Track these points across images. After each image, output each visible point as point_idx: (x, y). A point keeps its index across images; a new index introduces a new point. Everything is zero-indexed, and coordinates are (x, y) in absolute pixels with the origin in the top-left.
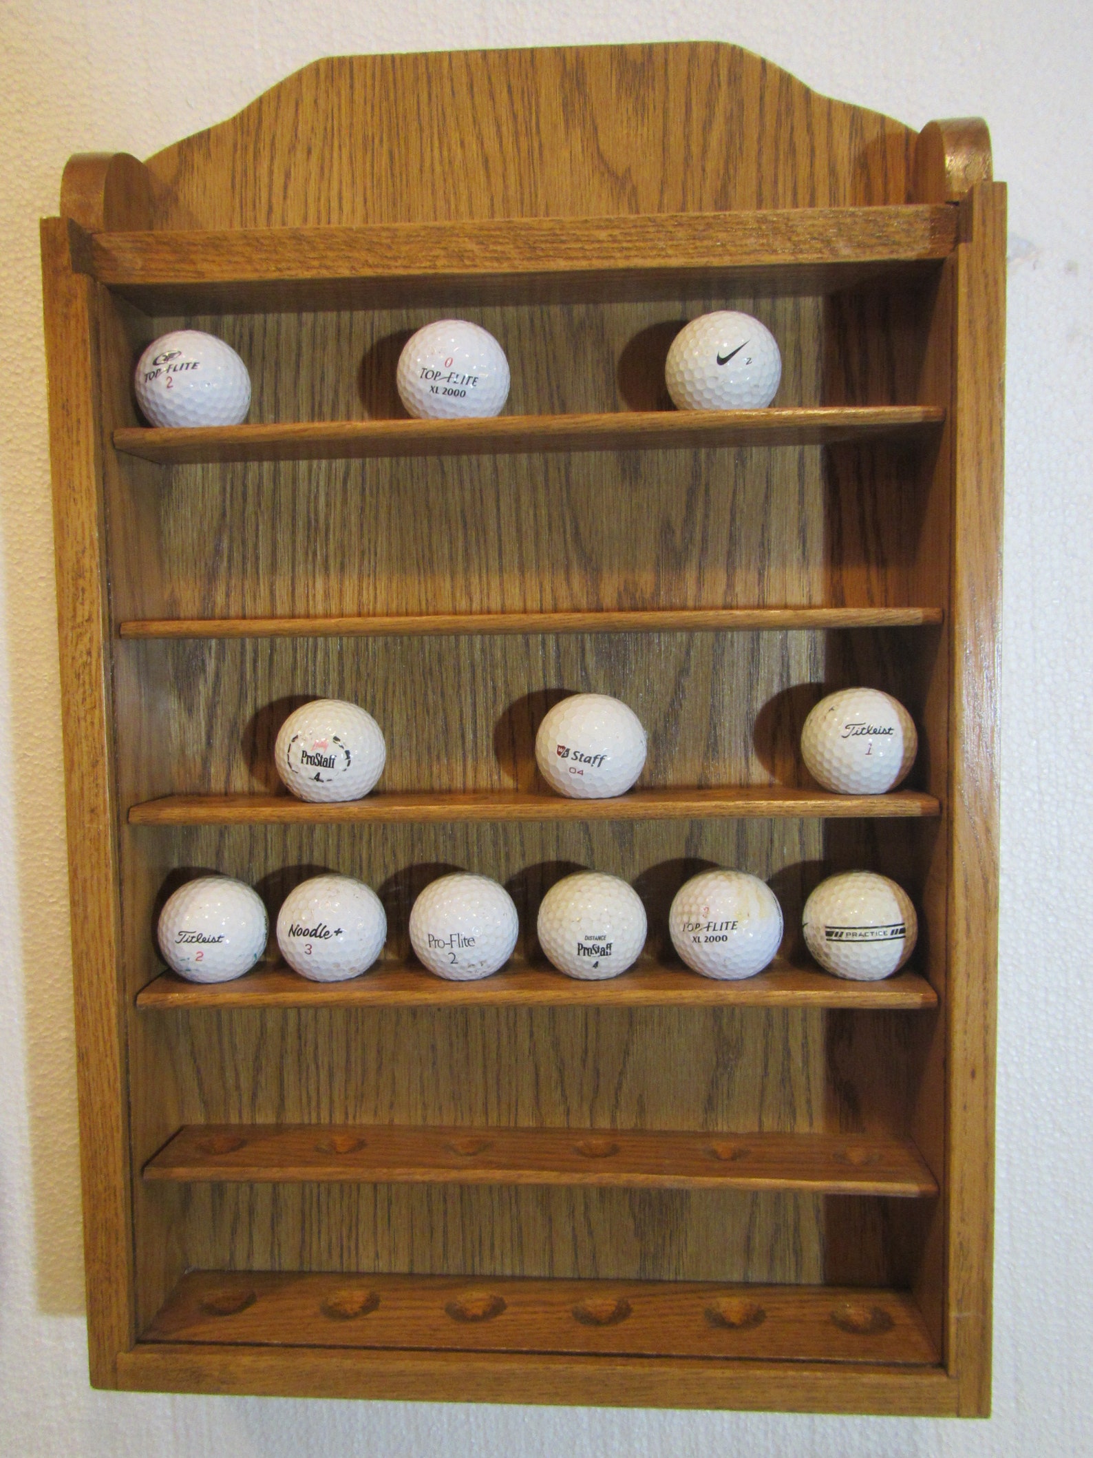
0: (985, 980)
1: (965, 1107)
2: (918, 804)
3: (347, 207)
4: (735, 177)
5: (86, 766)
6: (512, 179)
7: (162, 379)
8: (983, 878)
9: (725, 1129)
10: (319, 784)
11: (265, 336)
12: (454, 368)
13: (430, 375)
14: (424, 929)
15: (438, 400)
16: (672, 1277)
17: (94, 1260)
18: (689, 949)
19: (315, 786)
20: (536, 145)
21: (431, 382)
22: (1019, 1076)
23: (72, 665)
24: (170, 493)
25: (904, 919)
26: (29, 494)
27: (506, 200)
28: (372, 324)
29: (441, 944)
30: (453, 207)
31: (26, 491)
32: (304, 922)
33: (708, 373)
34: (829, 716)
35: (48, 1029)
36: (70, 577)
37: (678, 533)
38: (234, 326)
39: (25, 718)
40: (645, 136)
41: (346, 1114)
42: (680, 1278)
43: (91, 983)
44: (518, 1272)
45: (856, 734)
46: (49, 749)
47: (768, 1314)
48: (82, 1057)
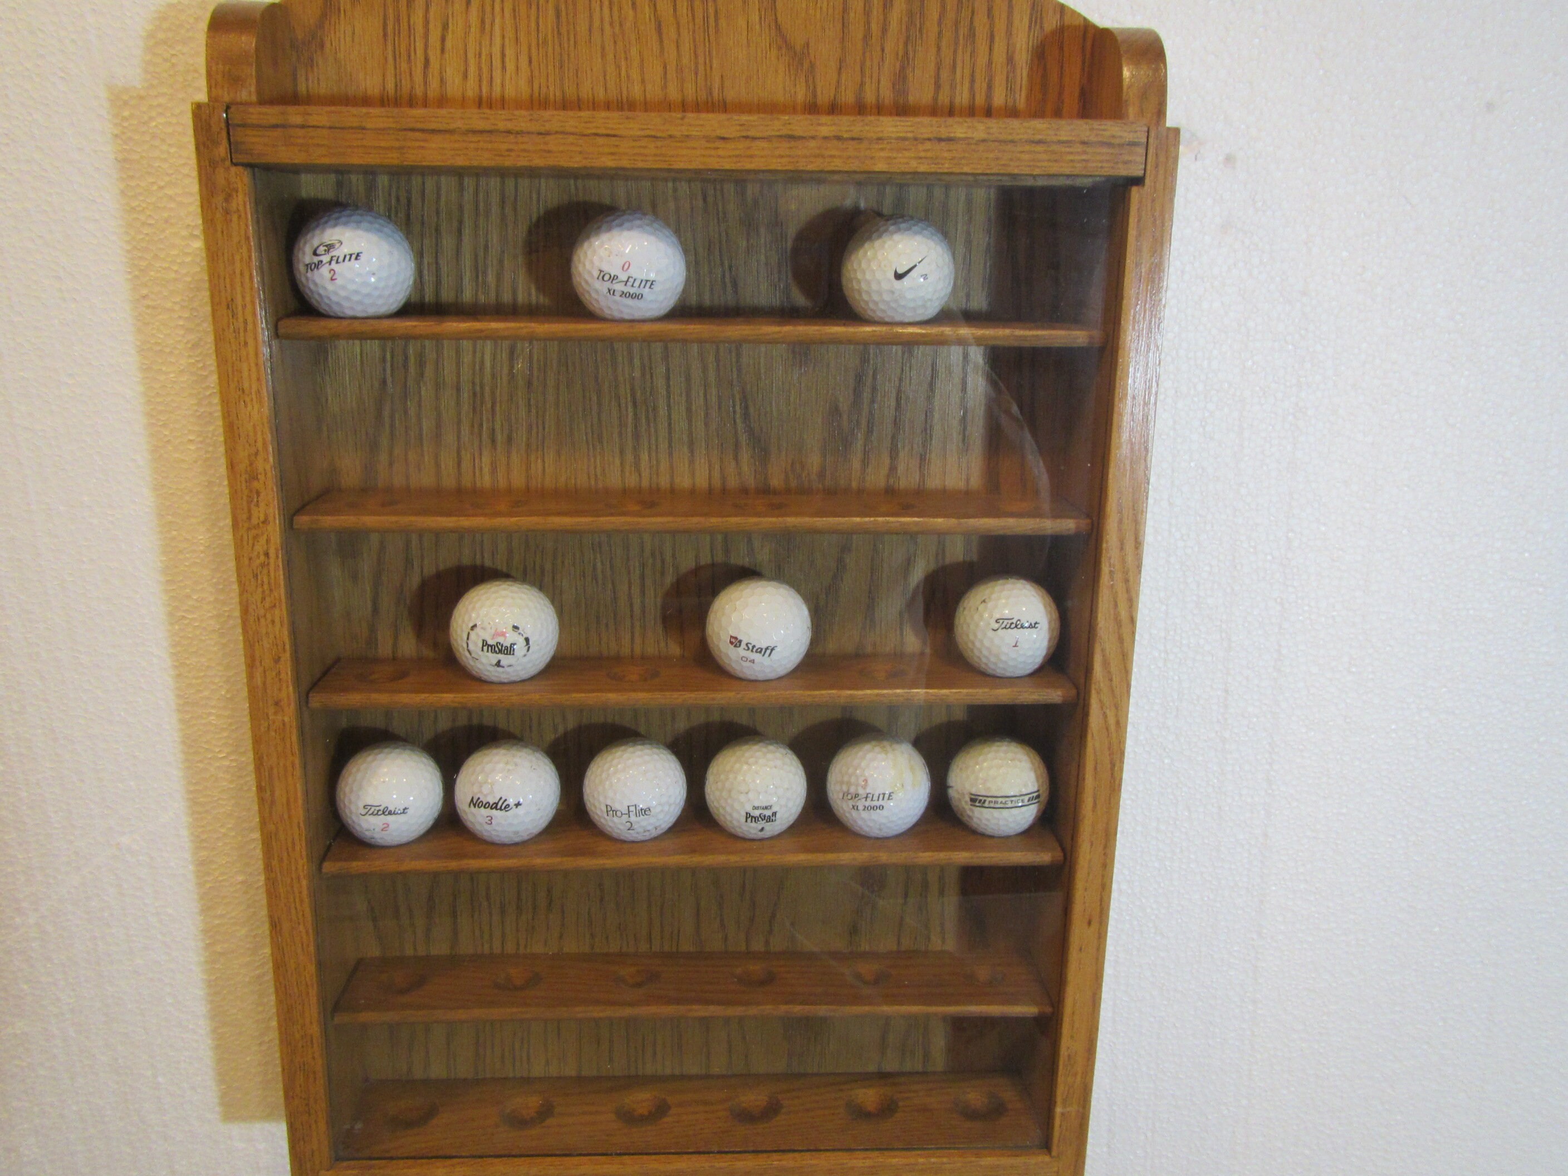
0: (1105, 847)
1: (1081, 949)
2: (1059, 693)
3: (510, 66)
4: (914, 59)
5: (268, 662)
6: (686, 46)
7: (324, 270)
8: (1111, 763)
9: (867, 948)
10: (500, 669)
11: (423, 201)
12: (633, 272)
13: (607, 278)
14: (601, 799)
15: (615, 302)
16: (815, 1070)
17: (293, 1097)
18: (847, 815)
19: (496, 671)
20: (711, 10)
21: (608, 284)
22: (1130, 891)
23: (249, 565)
24: (326, 359)
25: (1039, 786)
26: (171, 353)
27: (680, 70)
28: (539, 194)
29: (619, 813)
30: (623, 73)
31: (168, 350)
32: (486, 796)
33: (885, 286)
34: (981, 607)
35: (222, 874)
36: (243, 479)
37: (845, 417)
38: (390, 186)
39: (181, 581)
40: (825, 9)
41: (518, 944)
42: (822, 1071)
43: (281, 860)
44: (677, 1072)
45: (1005, 628)
46: (209, 612)
47: (901, 1104)
48: (275, 925)
